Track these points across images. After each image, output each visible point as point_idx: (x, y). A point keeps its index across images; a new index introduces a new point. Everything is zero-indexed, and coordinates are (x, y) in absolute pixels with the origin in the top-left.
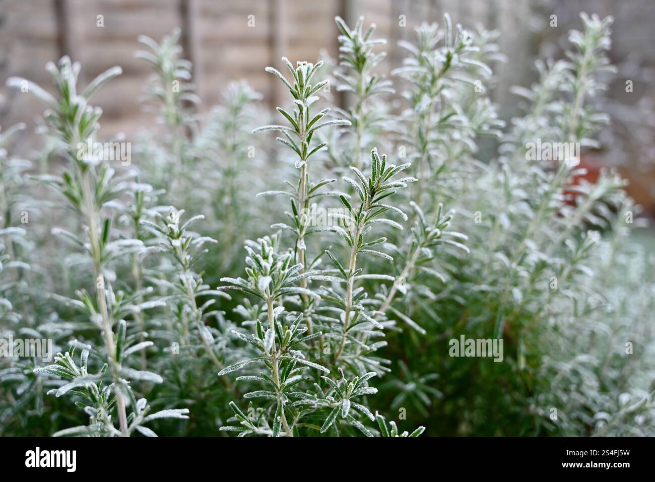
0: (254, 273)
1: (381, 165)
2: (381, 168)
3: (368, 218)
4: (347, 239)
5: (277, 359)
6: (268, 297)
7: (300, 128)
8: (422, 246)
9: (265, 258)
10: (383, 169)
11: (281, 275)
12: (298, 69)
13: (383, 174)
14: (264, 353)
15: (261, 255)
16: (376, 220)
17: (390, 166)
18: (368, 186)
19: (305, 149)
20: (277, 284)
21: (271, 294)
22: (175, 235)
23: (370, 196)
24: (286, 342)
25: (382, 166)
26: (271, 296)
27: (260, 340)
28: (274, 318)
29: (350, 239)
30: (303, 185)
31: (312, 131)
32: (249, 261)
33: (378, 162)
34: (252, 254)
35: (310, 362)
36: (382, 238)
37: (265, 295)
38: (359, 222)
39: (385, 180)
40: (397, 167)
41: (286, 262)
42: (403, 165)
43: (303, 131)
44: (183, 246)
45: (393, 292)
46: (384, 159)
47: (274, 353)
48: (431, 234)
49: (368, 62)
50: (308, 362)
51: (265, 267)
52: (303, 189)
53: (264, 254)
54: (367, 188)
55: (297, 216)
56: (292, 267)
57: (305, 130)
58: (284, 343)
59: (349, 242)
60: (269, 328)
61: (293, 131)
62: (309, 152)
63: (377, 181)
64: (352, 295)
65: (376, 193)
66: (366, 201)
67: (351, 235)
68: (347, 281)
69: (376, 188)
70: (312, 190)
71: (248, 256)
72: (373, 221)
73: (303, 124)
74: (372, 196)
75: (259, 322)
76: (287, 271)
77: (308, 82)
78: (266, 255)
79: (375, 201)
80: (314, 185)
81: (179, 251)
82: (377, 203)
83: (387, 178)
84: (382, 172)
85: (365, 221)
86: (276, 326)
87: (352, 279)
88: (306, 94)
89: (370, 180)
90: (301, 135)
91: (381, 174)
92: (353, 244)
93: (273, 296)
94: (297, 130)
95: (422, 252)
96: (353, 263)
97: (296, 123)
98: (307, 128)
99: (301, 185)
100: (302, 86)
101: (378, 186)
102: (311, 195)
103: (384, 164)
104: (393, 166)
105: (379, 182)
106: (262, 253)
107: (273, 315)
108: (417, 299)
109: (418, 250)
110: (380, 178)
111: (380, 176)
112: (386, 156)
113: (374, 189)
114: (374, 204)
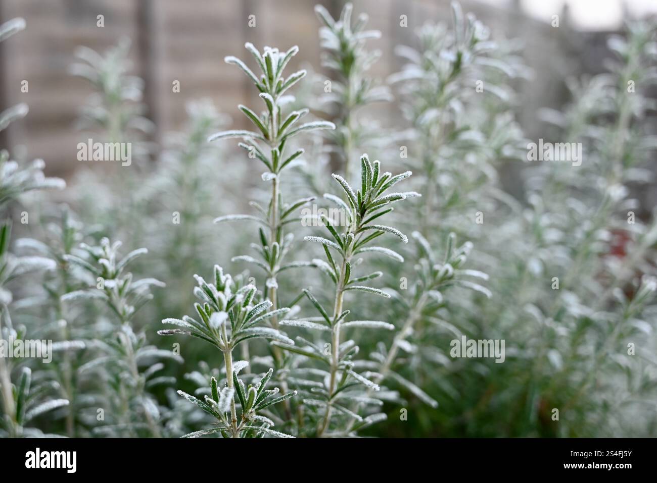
0: (207, 311)
1: (373, 173)
2: (372, 178)
3: (358, 246)
4: (331, 275)
5: (238, 430)
6: (225, 343)
7: (270, 134)
8: (430, 288)
9: (221, 289)
10: (375, 179)
11: (241, 313)
12: (265, 55)
13: (376, 185)
14: (221, 421)
15: (214, 285)
16: (368, 249)
17: (384, 174)
18: (357, 202)
19: (276, 159)
20: (236, 325)
21: (229, 341)
22: (110, 275)
23: (359, 214)
24: (249, 405)
25: (374, 175)
26: (229, 343)
27: (215, 402)
28: (234, 373)
29: (334, 274)
30: (274, 207)
31: (285, 137)
32: (198, 293)
33: (369, 169)
34: (204, 284)
35: (281, 434)
36: (376, 273)
37: (221, 341)
38: (345, 251)
39: (379, 194)
40: (393, 178)
41: (249, 297)
42: (401, 175)
43: (273, 137)
44: (120, 291)
45: (393, 352)
46: (376, 166)
47: (234, 421)
48: (441, 274)
49: (358, 63)
50: (279, 433)
51: (220, 299)
52: (274, 213)
53: (218, 284)
54: (356, 204)
55: (266, 248)
56: (258, 305)
57: (276, 135)
58: (246, 408)
59: (333, 278)
60: (227, 386)
61: (260, 138)
62: (280, 162)
63: (368, 195)
64: (339, 350)
65: (367, 212)
66: (354, 222)
67: (337, 268)
68: (331, 330)
69: (368, 204)
70: (286, 213)
71: (198, 286)
72: (364, 249)
73: (272, 128)
74: (362, 215)
75: (215, 380)
76: (250, 308)
77: (280, 75)
78: (222, 285)
79: (365, 223)
80: (287, 206)
81: (115, 297)
82: (368, 224)
83: (381, 192)
84: (374, 182)
85: (354, 248)
86: (236, 385)
87: (339, 325)
88: (278, 89)
89: (359, 194)
90: (271, 142)
91: (373, 186)
92: (339, 280)
93: (231, 343)
94: (266, 136)
95: (430, 297)
96: (338, 305)
97: (264, 126)
98: (279, 132)
99: (272, 207)
100: (271, 79)
101: (369, 202)
102: (283, 221)
103: (376, 173)
104: (388, 174)
105: (370, 196)
106: (216, 283)
107: (233, 369)
108: (426, 367)
109: (425, 295)
110: (372, 191)
111: (372, 189)
112: (379, 163)
113: (364, 205)
114: (364, 226)
